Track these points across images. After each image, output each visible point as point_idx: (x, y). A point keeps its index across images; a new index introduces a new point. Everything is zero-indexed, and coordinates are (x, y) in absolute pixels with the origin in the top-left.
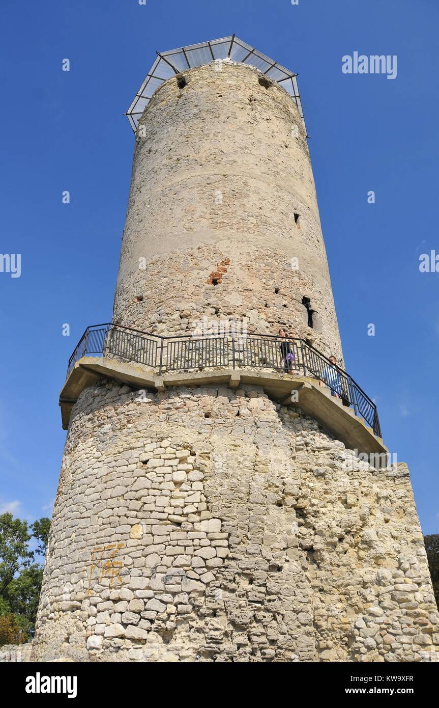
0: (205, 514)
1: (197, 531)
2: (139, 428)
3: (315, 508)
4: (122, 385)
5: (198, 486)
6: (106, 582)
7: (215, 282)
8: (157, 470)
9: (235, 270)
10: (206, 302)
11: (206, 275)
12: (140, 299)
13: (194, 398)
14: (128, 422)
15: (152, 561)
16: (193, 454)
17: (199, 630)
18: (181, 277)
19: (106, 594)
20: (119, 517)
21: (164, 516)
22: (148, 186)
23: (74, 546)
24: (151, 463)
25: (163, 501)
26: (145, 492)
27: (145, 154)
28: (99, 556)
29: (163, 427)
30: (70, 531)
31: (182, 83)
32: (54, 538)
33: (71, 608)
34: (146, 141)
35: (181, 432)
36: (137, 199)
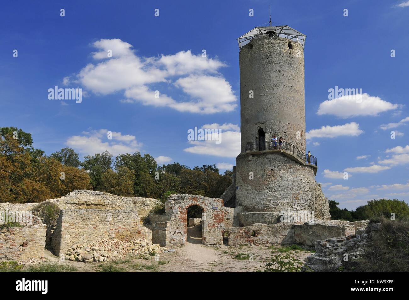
2: (300, 172)
4: (294, 160)
5: (309, 186)
6: (296, 200)
7: (301, 136)
8: (303, 182)
9: (303, 134)
12: (285, 133)
13: (308, 168)
14: (297, 170)
15: (304, 198)
16: (308, 180)
17: (309, 209)
18: (296, 132)
19: (296, 202)
20: (297, 189)
21: (305, 190)
22: (281, 89)
23: (286, 193)
24: (303, 180)
25: (305, 187)
26: (302, 185)
27: (277, 70)
28: (294, 196)
29: (303, 173)
30: (284, 189)
31: (290, 46)
32: (274, 189)
33: (287, 204)
34: (276, 63)
35: (306, 175)
36: (275, 90)
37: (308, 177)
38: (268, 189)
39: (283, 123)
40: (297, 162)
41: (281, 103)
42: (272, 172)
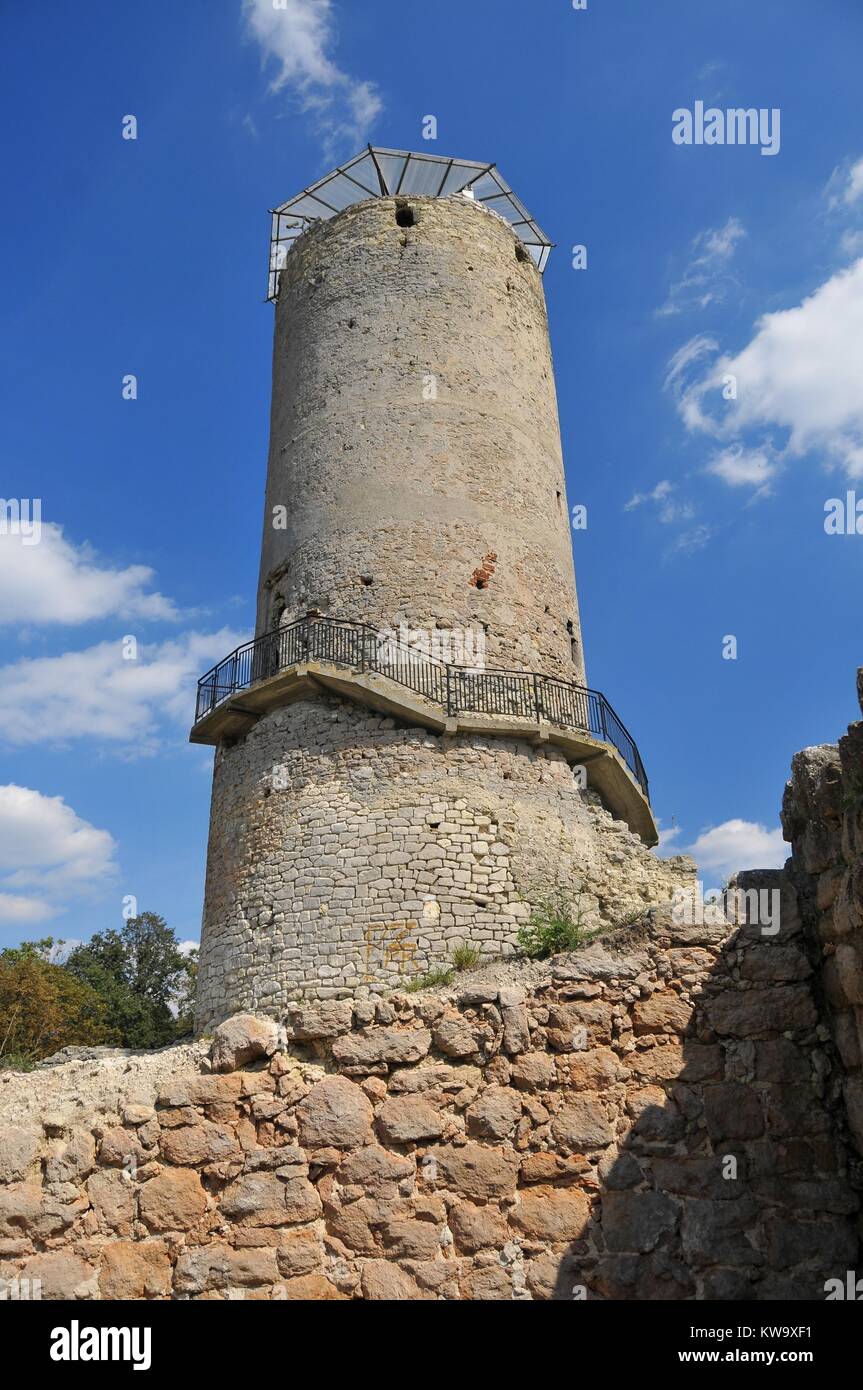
0: (513, 895)
1: (505, 914)
2: (422, 781)
3: (616, 898)
4: (382, 714)
5: (503, 861)
6: (395, 966)
7: (480, 585)
8: (453, 837)
9: (503, 573)
10: (473, 613)
11: (468, 571)
12: (368, 582)
13: (492, 752)
14: (402, 769)
15: (455, 946)
16: (495, 823)
18: (434, 565)
19: (395, 979)
20: (404, 890)
21: (466, 894)
22: (356, 389)
23: (327, 920)
24: (443, 828)
25: (463, 876)
26: (438, 863)
27: (339, 323)
28: (379, 935)
29: (455, 784)
30: (316, 902)
31: (405, 218)
32: (272, 907)
33: (338, 997)
34: (340, 299)
35: (479, 793)
36: (332, 401)
37: (489, 800)
38: (245, 909)
39: (356, 534)
40: (405, 723)
41: (351, 448)
42: (266, 805)
